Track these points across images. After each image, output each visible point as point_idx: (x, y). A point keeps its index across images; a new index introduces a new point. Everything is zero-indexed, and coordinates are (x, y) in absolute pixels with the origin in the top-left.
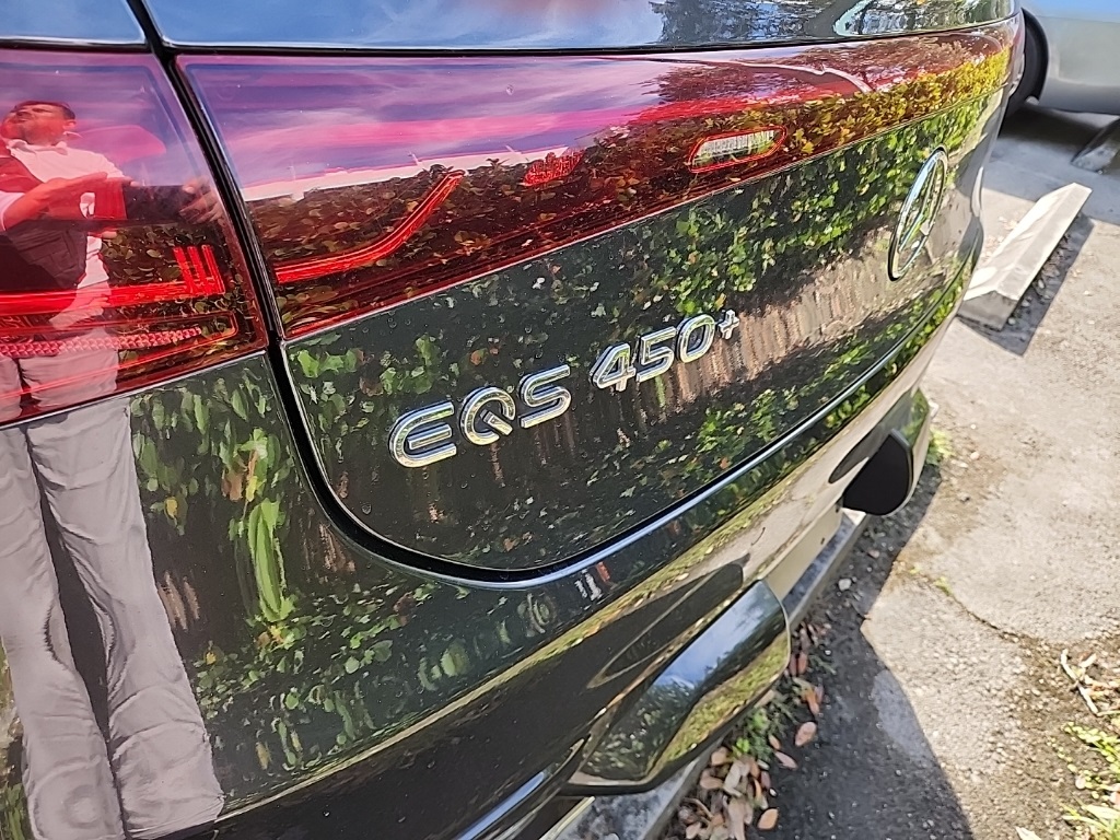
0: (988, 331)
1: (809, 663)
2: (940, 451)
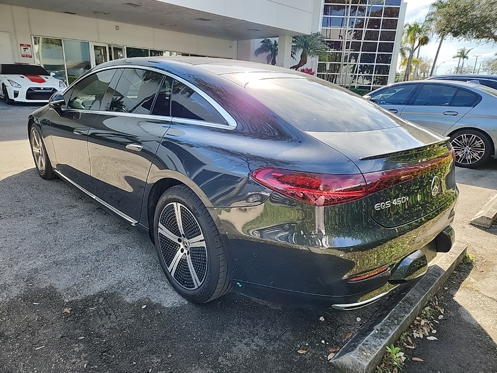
0: (485, 229)
1: (439, 303)
2: (471, 258)
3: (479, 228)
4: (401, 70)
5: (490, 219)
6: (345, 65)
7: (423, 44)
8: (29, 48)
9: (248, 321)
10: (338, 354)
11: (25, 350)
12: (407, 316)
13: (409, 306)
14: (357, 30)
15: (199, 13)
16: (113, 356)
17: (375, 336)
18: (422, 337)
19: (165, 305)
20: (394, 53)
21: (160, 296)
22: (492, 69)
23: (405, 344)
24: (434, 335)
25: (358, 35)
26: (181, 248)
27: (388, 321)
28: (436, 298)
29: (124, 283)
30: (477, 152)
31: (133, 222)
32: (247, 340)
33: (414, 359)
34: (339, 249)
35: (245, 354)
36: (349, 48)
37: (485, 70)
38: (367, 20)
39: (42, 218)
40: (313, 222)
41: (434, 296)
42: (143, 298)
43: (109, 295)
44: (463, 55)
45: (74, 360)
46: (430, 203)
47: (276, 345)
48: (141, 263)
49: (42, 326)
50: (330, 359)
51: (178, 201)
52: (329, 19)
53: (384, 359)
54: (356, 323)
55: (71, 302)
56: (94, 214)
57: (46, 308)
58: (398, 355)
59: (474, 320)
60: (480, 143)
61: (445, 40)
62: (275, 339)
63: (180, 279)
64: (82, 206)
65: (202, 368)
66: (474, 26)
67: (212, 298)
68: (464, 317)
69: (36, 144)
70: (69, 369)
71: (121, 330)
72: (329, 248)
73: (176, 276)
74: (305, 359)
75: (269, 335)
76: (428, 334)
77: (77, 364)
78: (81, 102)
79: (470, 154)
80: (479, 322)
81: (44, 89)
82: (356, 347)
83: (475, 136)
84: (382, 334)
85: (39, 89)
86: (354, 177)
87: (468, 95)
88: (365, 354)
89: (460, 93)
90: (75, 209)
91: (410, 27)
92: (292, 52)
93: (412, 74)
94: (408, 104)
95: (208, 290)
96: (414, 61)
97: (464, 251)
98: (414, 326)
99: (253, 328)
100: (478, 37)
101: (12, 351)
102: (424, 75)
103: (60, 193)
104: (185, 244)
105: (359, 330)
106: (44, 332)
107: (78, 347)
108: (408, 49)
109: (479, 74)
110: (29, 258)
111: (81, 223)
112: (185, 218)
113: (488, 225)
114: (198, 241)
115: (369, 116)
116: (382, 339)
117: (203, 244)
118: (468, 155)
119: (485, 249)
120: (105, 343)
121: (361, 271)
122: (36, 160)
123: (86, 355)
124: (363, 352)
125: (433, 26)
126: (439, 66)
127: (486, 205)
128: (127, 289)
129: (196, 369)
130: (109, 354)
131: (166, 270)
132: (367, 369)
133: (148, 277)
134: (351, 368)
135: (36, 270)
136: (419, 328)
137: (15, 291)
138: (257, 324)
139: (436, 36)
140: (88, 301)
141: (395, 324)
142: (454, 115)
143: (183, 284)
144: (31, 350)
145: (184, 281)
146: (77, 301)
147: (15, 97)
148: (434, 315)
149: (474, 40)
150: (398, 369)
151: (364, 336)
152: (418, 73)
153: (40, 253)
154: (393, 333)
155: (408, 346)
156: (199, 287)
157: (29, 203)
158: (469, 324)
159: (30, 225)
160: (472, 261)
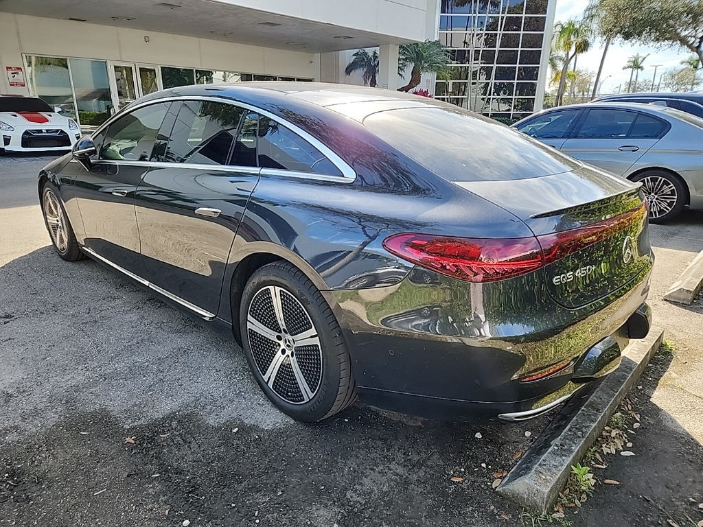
0: (684, 306)
1: (632, 408)
2: (670, 346)
3: (676, 305)
4: (552, 88)
5: (691, 292)
6: (473, 84)
7: (582, 51)
8: (20, 73)
9: (379, 443)
10: (506, 479)
11: (80, 495)
12: (594, 425)
13: (595, 412)
14: (488, 34)
15: (266, 15)
16: (203, 497)
17: (554, 453)
18: (614, 452)
19: (264, 427)
20: (542, 65)
21: (256, 415)
22: (677, 84)
23: (593, 463)
24: (629, 449)
25: (490, 41)
26: (281, 348)
27: (570, 433)
28: (629, 401)
29: (203, 399)
30: (666, 201)
31: (208, 315)
32: (381, 468)
33: (607, 481)
34: (505, 339)
35: (382, 486)
36: (478, 60)
37: (667, 85)
38: (502, 19)
39: (73, 315)
40: (468, 303)
41: (626, 398)
42: (232, 418)
43: (184, 417)
44: (636, 65)
45: (150, 506)
46: (617, 276)
47: (422, 473)
48: (222, 372)
49: (98, 462)
50: (496, 487)
51: (275, 284)
52: (450, 19)
53: (568, 481)
54: (526, 439)
55: (133, 428)
56: (146, 307)
57: (99, 438)
58: (585, 477)
59: (680, 427)
60: (670, 188)
61: (613, 44)
62: (419, 465)
63: (281, 391)
64: (125, 296)
65: (326, 506)
66: (652, 23)
67: (330, 414)
68: (667, 424)
69: (51, 212)
70: (145, 518)
71: (209, 463)
72: (491, 339)
73: (276, 386)
74: (463, 489)
75: (410, 460)
76: (621, 448)
77: (155, 511)
78: (118, 150)
79: (657, 205)
80: (687, 430)
81: (48, 131)
82: (530, 470)
83: (663, 179)
84: (563, 451)
85: (40, 131)
86: (522, 242)
87: (652, 122)
88: (544, 477)
89: (640, 120)
90: (118, 302)
91: (562, 27)
92: (399, 67)
93: (566, 94)
94: (569, 137)
95: (324, 402)
96: (569, 76)
97: (660, 337)
98: (603, 438)
99: (387, 451)
100: (657, 40)
101: (62, 498)
102: (583, 94)
103: (93, 280)
104: (288, 343)
105: (530, 448)
106: (103, 470)
107: (153, 487)
108: (561, 59)
109: (660, 92)
110: (64, 371)
111: (130, 320)
112: (288, 307)
113: (688, 301)
114: (308, 337)
115: (515, 150)
116: (564, 457)
117: (316, 341)
118: (654, 205)
119: (687, 333)
120: (189, 481)
121: (535, 367)
122: (53, 235)
123: (166, 497)
124: (541, 474)
125: (595, 25)
126: (603, 82)
127: (683, 274)
128: (209, 407)
129: (317, 509)
130: (197, 495)
131: (260, 379)
132: (549, 497)
133: (235, 390)
134: (526, 497)
135: (77, 388)
136: (609, 440)
137: (52, 418)
138: (392, 446)
139: (599, 39)
140: (158, 427)
141: (579, 437)
142: (633, 151)
143: (287, 396)
144: (88, 495)
145: (288, 392)
146: (141, 426)
147: (5, 145)
148: (627, 423)
149: (652, 43)
150: (588, 495)
151: (539, 455)
152: (575, 93)
153: (78, 364)
154: (578, 448)
155: (597, 466)
156: (310, 400)
157: (51, 295)
158: (675, 433)
159: (57, 325)
160: (671, 350)
